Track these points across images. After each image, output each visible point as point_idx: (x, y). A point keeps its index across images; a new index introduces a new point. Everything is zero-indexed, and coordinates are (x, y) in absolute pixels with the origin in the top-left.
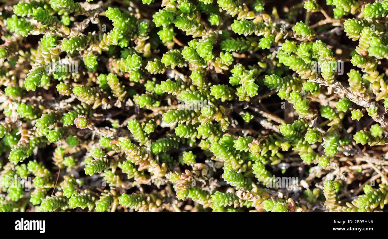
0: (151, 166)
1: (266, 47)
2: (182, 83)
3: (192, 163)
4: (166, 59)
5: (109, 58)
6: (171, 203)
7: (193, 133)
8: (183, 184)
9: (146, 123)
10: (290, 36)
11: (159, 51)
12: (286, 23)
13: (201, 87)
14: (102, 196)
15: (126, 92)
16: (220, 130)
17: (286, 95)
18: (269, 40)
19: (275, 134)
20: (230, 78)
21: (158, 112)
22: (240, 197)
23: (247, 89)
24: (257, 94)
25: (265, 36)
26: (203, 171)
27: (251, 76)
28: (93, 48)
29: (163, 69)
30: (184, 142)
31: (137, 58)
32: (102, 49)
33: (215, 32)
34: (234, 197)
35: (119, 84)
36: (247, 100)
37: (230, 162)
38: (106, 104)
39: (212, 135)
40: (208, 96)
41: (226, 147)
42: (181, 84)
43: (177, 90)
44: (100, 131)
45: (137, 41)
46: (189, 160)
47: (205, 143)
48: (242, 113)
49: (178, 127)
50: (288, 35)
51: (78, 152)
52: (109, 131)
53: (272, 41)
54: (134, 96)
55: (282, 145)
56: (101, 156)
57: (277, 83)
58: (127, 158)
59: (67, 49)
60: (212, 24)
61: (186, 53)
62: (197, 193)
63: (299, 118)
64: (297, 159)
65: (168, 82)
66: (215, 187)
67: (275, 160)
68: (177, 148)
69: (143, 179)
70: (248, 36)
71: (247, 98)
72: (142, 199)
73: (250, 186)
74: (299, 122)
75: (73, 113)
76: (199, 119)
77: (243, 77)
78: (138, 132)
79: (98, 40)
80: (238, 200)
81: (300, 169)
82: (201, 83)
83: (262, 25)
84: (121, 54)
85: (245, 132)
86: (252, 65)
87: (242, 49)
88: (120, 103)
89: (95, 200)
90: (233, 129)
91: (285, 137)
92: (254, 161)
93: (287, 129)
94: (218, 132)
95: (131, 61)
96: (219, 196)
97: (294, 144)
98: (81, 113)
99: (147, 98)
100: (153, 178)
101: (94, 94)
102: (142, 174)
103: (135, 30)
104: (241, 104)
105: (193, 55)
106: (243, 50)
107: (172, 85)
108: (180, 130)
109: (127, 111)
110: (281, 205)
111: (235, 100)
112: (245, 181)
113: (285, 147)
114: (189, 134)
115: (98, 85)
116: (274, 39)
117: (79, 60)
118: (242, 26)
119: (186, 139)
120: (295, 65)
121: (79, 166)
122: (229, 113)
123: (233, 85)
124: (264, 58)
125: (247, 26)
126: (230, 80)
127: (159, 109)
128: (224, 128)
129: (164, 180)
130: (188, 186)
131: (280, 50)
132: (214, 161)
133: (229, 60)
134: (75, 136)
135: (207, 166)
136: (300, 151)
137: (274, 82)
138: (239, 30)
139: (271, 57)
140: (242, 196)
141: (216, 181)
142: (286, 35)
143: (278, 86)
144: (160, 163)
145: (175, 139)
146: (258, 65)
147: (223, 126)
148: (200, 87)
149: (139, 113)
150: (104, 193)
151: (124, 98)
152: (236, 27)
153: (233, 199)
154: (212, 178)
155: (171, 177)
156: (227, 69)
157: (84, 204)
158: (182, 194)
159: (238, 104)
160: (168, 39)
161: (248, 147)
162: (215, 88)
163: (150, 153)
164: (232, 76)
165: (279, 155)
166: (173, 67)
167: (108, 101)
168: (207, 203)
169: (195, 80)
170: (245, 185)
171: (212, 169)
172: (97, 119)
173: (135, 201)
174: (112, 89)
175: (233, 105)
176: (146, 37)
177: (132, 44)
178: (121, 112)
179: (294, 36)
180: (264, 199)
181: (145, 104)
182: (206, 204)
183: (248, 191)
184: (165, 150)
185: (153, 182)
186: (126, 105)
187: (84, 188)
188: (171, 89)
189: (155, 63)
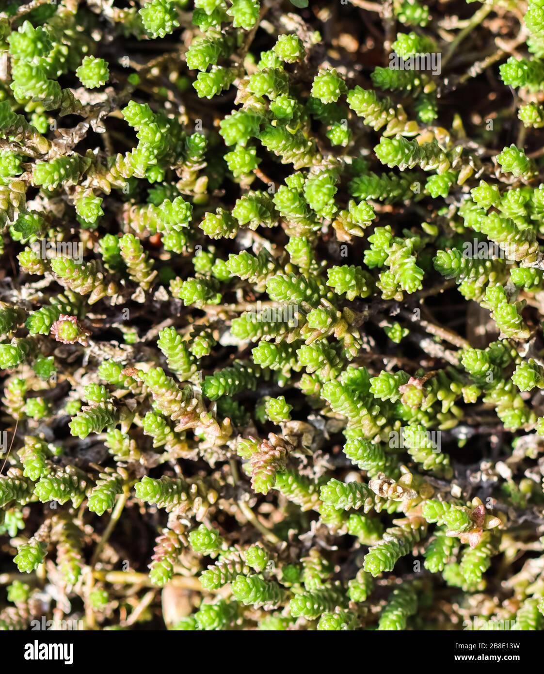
0: (203, 424)
1: (439, 194)
2: (270, 259)
3: (284, 420)
4: (243, 211)
5: (123, 202)
6: (236, 499)
7: (287, 360)
8: (265, 462)
9: (193, 335)
10: (487, 173)
11: (224, 192)
12: (479, 147)
13: (306, 267)
14: (100, 479)
15: (155, 272)
16: (342, 356)
17: (477, 292)
18: (446, 179)
19: (449, 369)
20: (366, 252)
21: (218, 314)
22: (377, 491)
23: (401, 275)
24: (420, 288)
25: (438, 171)
26: (304, 438)
27: (408, 250)
28: (94, 181)
29: (234, 231)
30: (267, 378)
31: (183, 206)
32: (111, 185)
33: (339, 159)
34: (364, 491)
35: (143, 255)
36: (399, 297)
37: (359, 422)
38: (115, 296)
39: (327, 367)
40: (321, 287)
41: (354, 391)
42: (267, 261)
43: (260, 272)
44: (100, 349)
45: (182, 171)
46: (278, 414)
47: (310, 381)
48: (384, 324)
49: (258, 348)
50: (484, 171)
51: (51, 390)
52: (117, 349)
53: (451, 181)
54: (171, 282)
55: (463, 390)
56: (102, 399)
57: (459, 267)
58: (154, 406)
59: (44, 181)
60: (335, 142)
61: (283, 199)
62: (290, 480)
63: (500, 339)
64: (490, 419)
65: (242, 256)
66: (324, 470)
67: (446, 419)
68: (254, 389)
69: (182, 449)
70: (407, 170)
71: (398, 294)
72: (180, 489)
73: (396, 471)
74: (500, 346)
75: (49, 310)
76: (301, 332)
77: (394, 252)
78: (178, 354)
79: (106, 166)
80: (373, 498)
81: (494, 439)
82: (308, 261)
83: (435, 150)
84: (148, 195)
85: (389, 362)
86: (409, 229)
87: (391, 195)
88: (143, 294)
89: (87, 487)
90: (368, 356)
91: (472, 376)
92: (407, 421)
93: (476, 360)
94: (338, 361)
95: (170, 211)
96: (337, 490)
97: (488, 389)
98: (65, 312)
99: (199, 286)
100: (202, 446)
101: (93, 274)
102: (182, 438)
103: (179, 150)
104: (385, 306)
105: (297, 203)
106: (394, 197)
107: (250, 262)
108: (263, 354)
109: (154, 310)
110: (460, 511)
111: (374, 298)
112: (386, 461)
113: (470, 395)
114: (280, 363)
115: (101, 255)
116: (457, 179)
117: (63, 205)
118: (396, 151)
119: (273, 371)
120: (499, 232)
121: (54, 417)
122: (361, 323)
123: (370, 267)
124: (433, 216)
125: (406, 151)
126: (366, 257)
127: (219, 309)
128: (351, 353)
129: (224, 452)
130: (274, 467)
131: (467, 201)
132: (325, 418)
133: (366, 218)
134: (51, 358)
135: (311, 428)
136: (498, 403)
137: (454, 265)
138: (390, 157)
139: (447, 214)
140: (381, 489)
141: (327, 457)
142: (481, 172)
143: (461, 272)
144: (219, 418)
145: (250, 370)
146: (421, 229)
147: (348, 348)
148: (304, 269)
149: (179, 315)
150: (105, 473)
151: (151, 284)
152: (385, 152)
153: (362, 496)
154: (320, 452)
155: (240, 447)
156: (361, 234)
157: (64, 495)
158: (264, 483)
159: (380, 306)
160: (246, 170)
161: (398, 392)
162: (338, 272)
163: (200, 397)
164: (370, 249)
165: (455, 411)
166: (253, 226)
167: (119, 289)
168: (309, 501)
169: (295, 255)
170: (385, 469)
171: (321, 433)
172: (94, 325)
173: (167, 492)
174: (129, 265)
175: (370, 307)
176: (200, 163)
177: (172, 177)
178: (142, 313)
179: (494, 174)
180: (423, 497)
181: (195, 298)
182: (306, 502)
183: (393, 481)
184: (229, 393)
185: (201, 455)
186: (155, 299)
187: (64, 462)
188: (248, 271)
189: (218, 217)
